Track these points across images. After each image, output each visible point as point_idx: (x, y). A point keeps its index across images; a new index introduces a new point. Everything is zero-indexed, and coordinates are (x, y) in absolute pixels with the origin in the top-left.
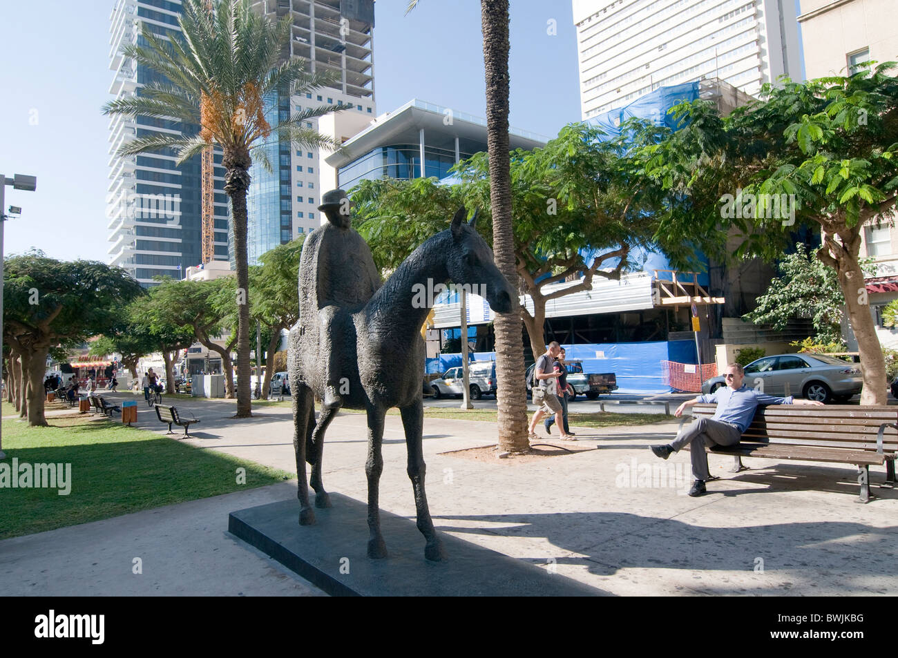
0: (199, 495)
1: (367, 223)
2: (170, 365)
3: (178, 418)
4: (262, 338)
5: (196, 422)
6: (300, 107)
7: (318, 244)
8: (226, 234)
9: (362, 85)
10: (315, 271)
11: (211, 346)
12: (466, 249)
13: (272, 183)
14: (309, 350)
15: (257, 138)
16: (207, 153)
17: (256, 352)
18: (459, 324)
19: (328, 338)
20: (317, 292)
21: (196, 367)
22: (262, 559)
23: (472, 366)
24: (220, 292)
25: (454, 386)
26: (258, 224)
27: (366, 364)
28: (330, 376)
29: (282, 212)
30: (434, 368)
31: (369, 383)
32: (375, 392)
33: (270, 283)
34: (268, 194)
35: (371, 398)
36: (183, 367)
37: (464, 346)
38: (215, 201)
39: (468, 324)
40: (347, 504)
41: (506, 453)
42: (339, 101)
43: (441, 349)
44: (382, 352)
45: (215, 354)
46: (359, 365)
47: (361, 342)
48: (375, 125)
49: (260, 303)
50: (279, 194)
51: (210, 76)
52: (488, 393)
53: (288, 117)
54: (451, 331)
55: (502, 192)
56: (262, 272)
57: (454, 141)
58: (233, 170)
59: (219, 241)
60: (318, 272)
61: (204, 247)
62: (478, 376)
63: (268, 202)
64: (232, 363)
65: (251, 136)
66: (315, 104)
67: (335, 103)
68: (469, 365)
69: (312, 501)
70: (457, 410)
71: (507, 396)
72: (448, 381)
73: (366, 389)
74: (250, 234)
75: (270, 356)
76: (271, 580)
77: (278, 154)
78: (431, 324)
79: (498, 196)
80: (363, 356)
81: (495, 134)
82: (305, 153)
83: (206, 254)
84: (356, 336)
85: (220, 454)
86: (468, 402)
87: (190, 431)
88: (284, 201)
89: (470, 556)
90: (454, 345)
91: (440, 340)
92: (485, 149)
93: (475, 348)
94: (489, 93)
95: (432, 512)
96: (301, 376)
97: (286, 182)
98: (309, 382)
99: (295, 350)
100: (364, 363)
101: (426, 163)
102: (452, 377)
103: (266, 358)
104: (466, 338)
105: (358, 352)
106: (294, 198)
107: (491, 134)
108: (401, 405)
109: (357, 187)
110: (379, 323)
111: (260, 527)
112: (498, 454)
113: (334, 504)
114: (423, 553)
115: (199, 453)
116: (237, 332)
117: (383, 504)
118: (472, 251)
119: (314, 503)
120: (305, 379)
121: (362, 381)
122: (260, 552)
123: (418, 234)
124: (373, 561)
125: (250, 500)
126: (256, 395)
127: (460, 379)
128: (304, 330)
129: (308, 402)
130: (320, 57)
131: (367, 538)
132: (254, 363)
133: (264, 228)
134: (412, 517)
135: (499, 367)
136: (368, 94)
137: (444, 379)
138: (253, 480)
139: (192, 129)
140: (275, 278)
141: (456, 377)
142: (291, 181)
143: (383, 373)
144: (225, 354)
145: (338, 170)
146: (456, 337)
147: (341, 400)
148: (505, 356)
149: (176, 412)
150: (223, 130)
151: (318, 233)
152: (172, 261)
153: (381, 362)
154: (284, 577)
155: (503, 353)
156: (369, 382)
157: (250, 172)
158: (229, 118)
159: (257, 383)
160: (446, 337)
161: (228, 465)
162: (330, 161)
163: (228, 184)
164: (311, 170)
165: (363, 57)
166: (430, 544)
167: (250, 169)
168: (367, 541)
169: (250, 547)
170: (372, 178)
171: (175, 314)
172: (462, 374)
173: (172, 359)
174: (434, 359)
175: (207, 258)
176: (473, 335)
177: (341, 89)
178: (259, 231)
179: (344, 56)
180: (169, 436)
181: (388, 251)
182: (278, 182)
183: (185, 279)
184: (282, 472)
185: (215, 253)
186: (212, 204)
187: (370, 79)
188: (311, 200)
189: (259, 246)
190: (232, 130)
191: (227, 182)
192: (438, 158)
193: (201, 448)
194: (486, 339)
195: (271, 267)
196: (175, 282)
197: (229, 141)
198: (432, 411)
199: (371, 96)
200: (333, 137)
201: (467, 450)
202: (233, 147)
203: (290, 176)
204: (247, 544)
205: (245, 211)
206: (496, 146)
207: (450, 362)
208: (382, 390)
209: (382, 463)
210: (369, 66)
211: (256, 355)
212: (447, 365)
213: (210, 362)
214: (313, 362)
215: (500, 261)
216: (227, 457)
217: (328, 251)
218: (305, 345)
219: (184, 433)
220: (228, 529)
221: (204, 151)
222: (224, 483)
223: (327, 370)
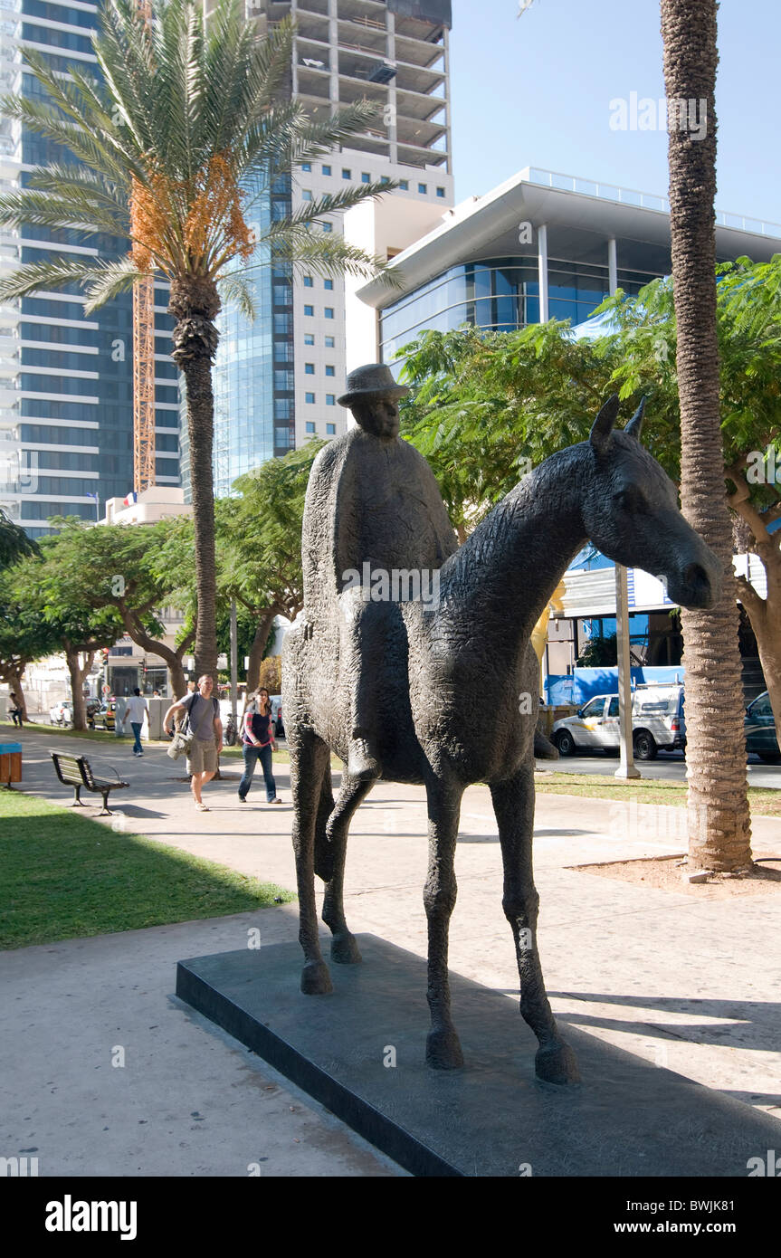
0: (126, 923)
1: (431, 416)
2: (79, 678)
3: (92, 778)
4: (240, 630)
5: (121, 786)
6: (310, 192)
7: (338, 469)
8: (176, 437)
9: (427, 143)
10: (331, 521)
11: (149, 646)
12: (620, 480)
13: (258, 339)
14: (320, 669)
15: (230, 258)
16: (143, 287)
17: (229, 656)
18: (612, 609)
19: (356, 648)
20: (335, 561)
21: (123, 681)
22: (234, 1052)
23: (638, 693)
24: (165, 546)
25: (602, 731)
26: (233, 418)
27: (425, 702)
28: (359, 721)
29: (278, 394)
30: (564, 695)
31: (432, 735)
32: (443, 753)
33: (254, 530)
34: (251, 362)
35: (435, 766)
36: (100, 682)
37: (622, 655)
38: (156, 376)
39: (631, 610)
40: (391, 958)
41: (704, 872)
42: (382, 177)
43: (577, 657)
44: (455, 677)
45: (156, 660)
46: (412, 700)
47: (417, 657)
48: (450, 222)
49: (237, 567)
50: (270, 361)
51: (147, 147)
52: (670, 747)
53: (287, 213)
54: (597, 621)
55: (700, 353)
56: (238, 508)
57: (606, 246)
58: (188, 320)
59: (164, 449)
60: (337, 522)
61: (137, 462)
62: (652, 712)
63: (251, 375)
64: (186, 677)
65: (219, 256)
66: (337, 186)
67: (376, 180)
68: (632, 690)
69: (325, 948)
70: (609, 780)
71: (706, 761)
72: (590, 722)
73: (425, 747)
74: (218, 436)
75: (255, 665)
76: (249, 1093)
77: (269, 285)
78: (557, 610)
79: (691, 361)
80: (421, 685)
81: (687, 237)
82: (319, 282)
83: (142, 474)
84: (408, 646)
85: (164, 847)
86: (630, 766)
87: (111, 802)
88: (280, 373)
89: (623, 1078)
90: (603, 651)
91: (576, 641)
92: (666, 268)
93: (646, 657)
94: (675, 156)
95: (549, 984)
96: (306, 717)
97: (283, 336)
98: (321, 728)
99: (294, 668)
100: (422, 697)
101: (550, 293)
102: (599, 713)
103: (247, 667)
104: (626, 639)
105: (411, 676)
106: (299, 368)
107: (679, 237)
108: (492, 779)
109: (416, 344)
110: (451, 622)
111: (231, 992)
112: (686, 875)
113: (365, 957)
114: (532, 1066)
115: (127, 844)
116: (195, 619)
117: (457, 963)
118: (632, 485)
119: (329, 954)
120: (313, 722)
121: (418, 731)
122: (231, 1037)
123: (530, 438)
124: (436, 1072)
125: (216, 938)
126: (228, 738)
127: (615, 719)
128: (312, 630)
129: (318, 764)
130: (347, 94)
131: (426, 1028)
132: (226, 678)
133: (244, 424)
134: (513, 992)
135: (691, 701)
136: (438, 160)
137: (582, 716)
138: (221, 899)
139: (116, 247)
140: (261, 520)
141: (606, 714)
142: (292, 334)
143: (457, 718)
144: (174, 659)
145: (379, 312)
146: (606, 635)
147: (377, 766)
148: (704, 681)
149: (89, 767)
150: (169, 247)
151: (338, 447)
152: (82, 487)
153: (454, 696)
154: (273, 1089)
155: (700, 674)
156: (430, 734)
157: (218, 324)
158: (180, 223)
159: (230, 715)
160: (588, 634)
161: (178, 869)
162: (364, 295)
163: (180, 347)
164: (330, 313)
165: (428, 89)
166: (546, 1049)
167: (218, 317)
168: (425, 1033)
169: (214, 1027)
170: (444, 326)
171: (87, 586)
172: (618, 708)
173: (81, 666)
174: (564, 678)
175: (143, 482)
176: (642, 632)
177: (387, 154)
178: (234, 434)
179: (392, 89)
180: (77, 810)
181: (473, 471)
182: (268, 338)
183: (104, 522)
184: (273, 888)
185: (157, 473)
186: (152, 381)
187: (442, 131)
188: (330, 370)
189: (234, 459)
190: (185, 246)
191: (178, 343)
192: (575, 281)
193: (130, 835)
194: (668, 639)
195: (255, 501)
196: (88, 527)
197: (180, 267)
198: (559, 780)
199: (444, 165)
200: (370, 251)
201: (625, 862)
202: (188, 277)
203: (290, 325)
204: (208, 1022)
205: (208, 397)
206: (688, 262)
207: (596, 683)
208: (455, 750)
209: (455, 888)
210: (440, 106)
211: (229, 663)
212: (588, 691)
213: (147, 673)
214: (327, 692)
215: (695, 491)
216: (175, 854)
217: (357, 482)
218: (313, 660)
219: (102, 804)
220: (175, 992)
221: (136, 284)
222: (169, 903)
223: (353, 709)
